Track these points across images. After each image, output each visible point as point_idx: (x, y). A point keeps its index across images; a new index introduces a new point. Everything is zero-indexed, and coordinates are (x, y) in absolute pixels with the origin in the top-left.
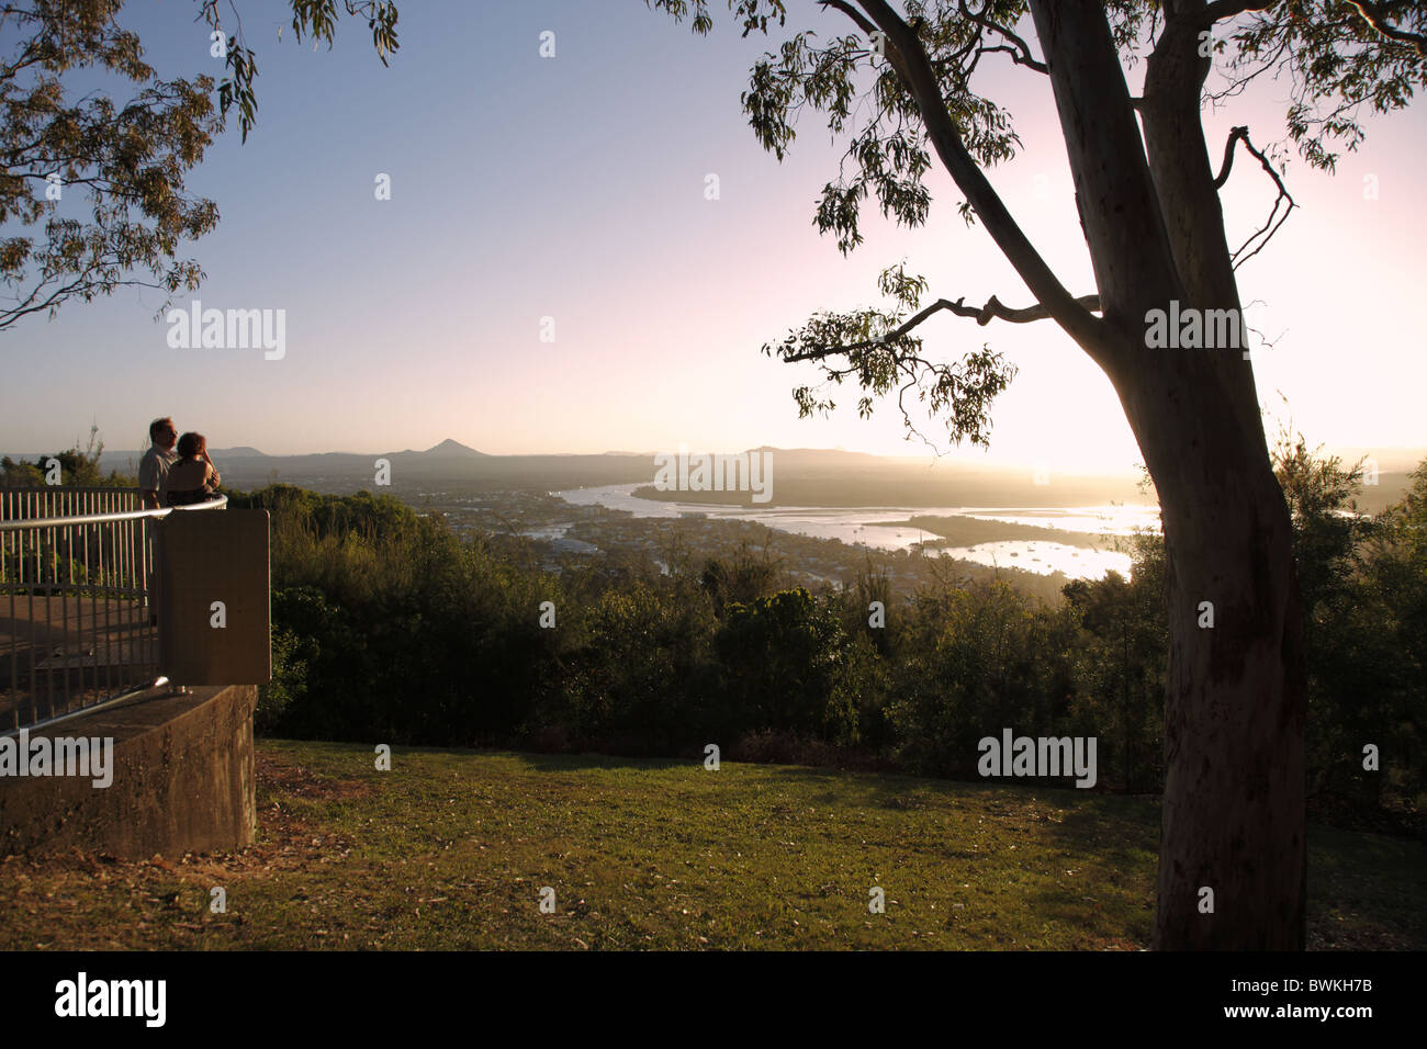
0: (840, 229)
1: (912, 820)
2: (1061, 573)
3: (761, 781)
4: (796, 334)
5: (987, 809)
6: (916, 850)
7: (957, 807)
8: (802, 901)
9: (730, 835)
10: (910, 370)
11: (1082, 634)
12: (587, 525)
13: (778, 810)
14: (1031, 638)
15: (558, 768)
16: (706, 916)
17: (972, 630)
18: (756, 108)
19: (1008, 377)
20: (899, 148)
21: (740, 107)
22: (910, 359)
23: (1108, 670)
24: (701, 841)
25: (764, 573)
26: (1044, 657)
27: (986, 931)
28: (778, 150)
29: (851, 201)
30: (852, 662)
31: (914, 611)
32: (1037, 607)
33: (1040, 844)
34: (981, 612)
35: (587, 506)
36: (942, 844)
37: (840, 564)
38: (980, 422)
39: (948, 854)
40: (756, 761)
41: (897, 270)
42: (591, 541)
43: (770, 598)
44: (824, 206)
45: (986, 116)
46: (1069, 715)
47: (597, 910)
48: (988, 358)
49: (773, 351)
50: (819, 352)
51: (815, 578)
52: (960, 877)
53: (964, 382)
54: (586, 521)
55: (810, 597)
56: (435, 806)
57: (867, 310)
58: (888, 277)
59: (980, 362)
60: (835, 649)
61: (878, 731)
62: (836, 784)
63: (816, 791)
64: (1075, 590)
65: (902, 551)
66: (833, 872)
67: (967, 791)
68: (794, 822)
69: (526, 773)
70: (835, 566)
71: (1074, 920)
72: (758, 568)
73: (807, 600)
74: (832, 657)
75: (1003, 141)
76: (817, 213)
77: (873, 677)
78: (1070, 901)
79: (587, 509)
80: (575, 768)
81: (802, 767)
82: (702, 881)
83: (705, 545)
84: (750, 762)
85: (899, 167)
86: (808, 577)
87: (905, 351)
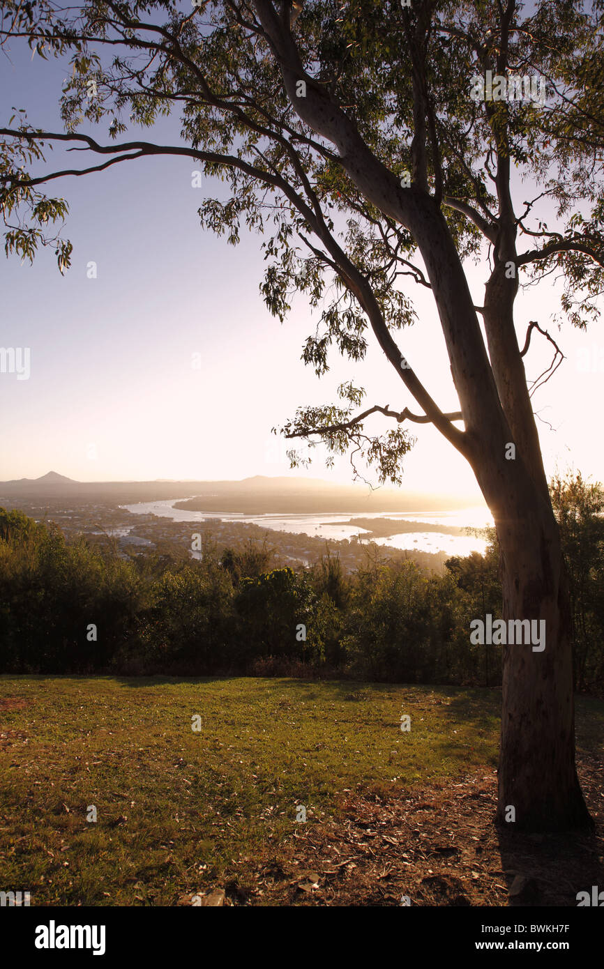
0: (316, 362)
1: (362, 707)
2: (444, 552)
3: (270, 688)
4: (291, 422)
5: (405, 699)
6: (366, 724)
7: (388, 699)
8: (306, 754)
9: (257, 720)
10: (356, 441)
11: (458, 591)
12: (143, 527)
13: (282, 704)
14: (427, 594)
15: (142, 685)
16: (254, 764)
17: (393, 590)
18: (268, 292)
19: (412, 444)
20: (350, 317)
21: (259, 291)
22: (356, 435)
23: (474, 612)
24: (240, 724)
25: (264, 558)
26: (436, 606)
27: (411, 764)
28: (281, 317)
29: (322, 347)
30: (320, 612)
31: (357, 580)
32: (430, 575)
33: (437, 717)
34: (397, 580)
35: (143, 515)
36: (381, 720)
37: (307, 550)
38: (396, 469)
39: (385, 725)
40: (265, 676)
41: (349, 384)
42: (146, 537)
43: (268, 573)
44: (307, 349)
45: (399, 300)
46: (452, 640)
47: (191, 764)
48: (401, 433)
49: (278, 431)
50: (305, 433)
51: (291, 559)
52: (393, 737)
53: (387, 447)
54: (143, 524)
55: (293, 573)
56: (73, 711)
57: (331, 406)
58: (343, 388)
59: (396, 435)
60: (309, 605)
61: (337, 655)
62: (315, 688)
63: (304, 693)
64: (453, 564)
65: (346, 541)
66: (321, 738)
67: (393, 689)
68: (293, 711)
69: (123, 689)
70: (304, 551)
71: (460, 757)
72: (260, 555)
73: (291, 575)
74: (308, 610)
75: (407, 315)
76: (303, 353)
77: (332, 621)
78: (456, 747)
79: (144, 517)
80: (153, 685)
81: (292, 679)
82: (247, 745)
83: (220, 539)
84: (261, 676)
85: (349, 327)
86: (287, 558)
87: (353, 430)
